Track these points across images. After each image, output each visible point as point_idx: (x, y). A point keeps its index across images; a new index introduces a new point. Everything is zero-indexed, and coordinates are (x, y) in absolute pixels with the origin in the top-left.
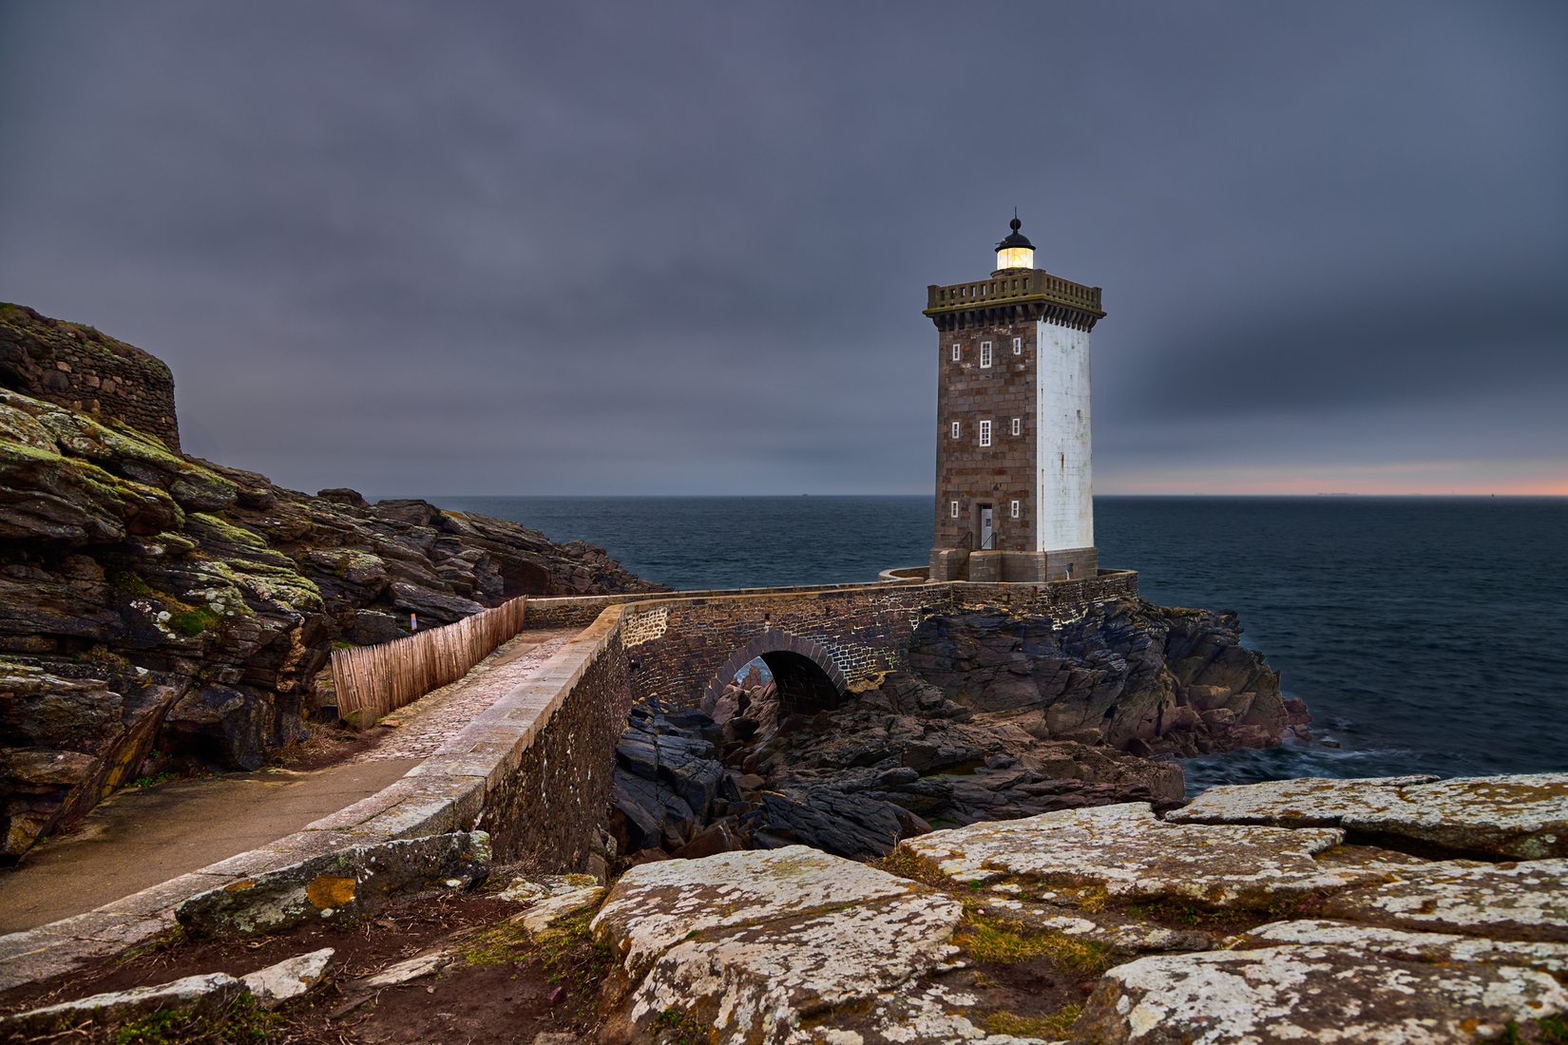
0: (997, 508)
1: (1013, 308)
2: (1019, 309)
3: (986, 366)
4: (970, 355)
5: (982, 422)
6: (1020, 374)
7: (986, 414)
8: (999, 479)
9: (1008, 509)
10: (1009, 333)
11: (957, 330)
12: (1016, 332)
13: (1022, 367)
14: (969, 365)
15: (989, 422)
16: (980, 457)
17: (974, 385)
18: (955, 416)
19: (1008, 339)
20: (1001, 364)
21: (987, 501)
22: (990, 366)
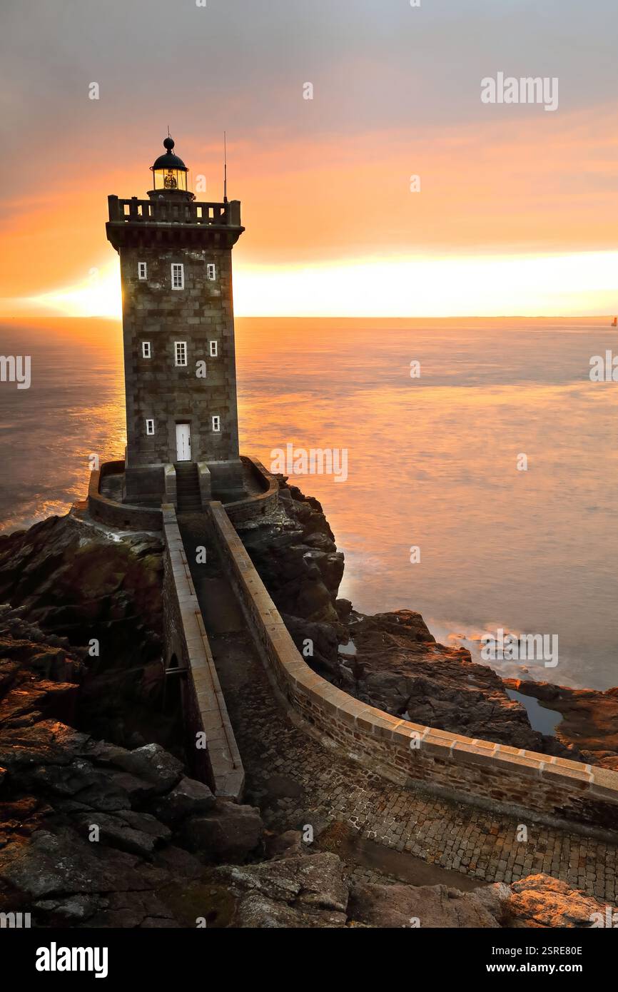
0: (197, 423)
1: (211, 235)
2: (217, 236)
3: (178, 288)
4: (159, 273)
5: (176, 343)
6: (214, 299)
7: (179, 335)
8: (196, 396)
9: (208, 424)
10: (202, 258)
11: (141, 248)
12: (210, 258)
13: (216, 293)
14: (158, 286)
15: (185, 343)
16: (176, 377)
17: (166, 306)
18: (146, 336)
19: (201, 263)
20: (194, 288)
21: (187, 417)
22: (182, 288)
